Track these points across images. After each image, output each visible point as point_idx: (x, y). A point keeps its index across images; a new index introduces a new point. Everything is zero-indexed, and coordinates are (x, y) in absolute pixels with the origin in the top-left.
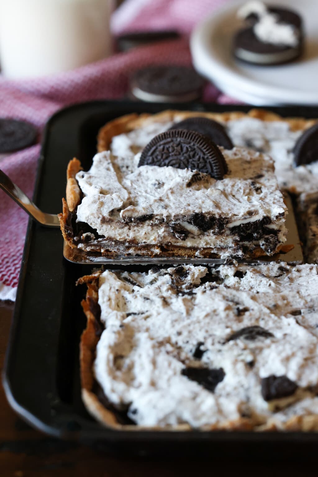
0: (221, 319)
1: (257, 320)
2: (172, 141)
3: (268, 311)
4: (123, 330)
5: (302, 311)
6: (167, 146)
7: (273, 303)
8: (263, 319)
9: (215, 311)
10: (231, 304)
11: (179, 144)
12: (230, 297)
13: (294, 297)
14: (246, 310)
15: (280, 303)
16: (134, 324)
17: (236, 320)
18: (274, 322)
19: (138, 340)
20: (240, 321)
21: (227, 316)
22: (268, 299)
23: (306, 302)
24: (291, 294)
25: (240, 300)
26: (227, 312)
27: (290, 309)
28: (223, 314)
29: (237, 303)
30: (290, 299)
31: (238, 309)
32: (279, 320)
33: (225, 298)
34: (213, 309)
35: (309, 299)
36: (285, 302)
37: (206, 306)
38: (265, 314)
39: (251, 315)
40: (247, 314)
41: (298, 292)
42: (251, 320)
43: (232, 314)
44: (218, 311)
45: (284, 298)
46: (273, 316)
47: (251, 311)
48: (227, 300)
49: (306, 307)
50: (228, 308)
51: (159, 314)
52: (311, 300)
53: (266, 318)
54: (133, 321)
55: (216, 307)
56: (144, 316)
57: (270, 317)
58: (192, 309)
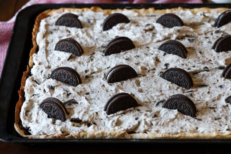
0: (62, 97)
1: (74, 97)
2: (64, 43)
3: (77, 94)
4: (29, 102)
5: (90, 93)
6: (63, 44)
7: (80, 91)
8: (76, 97)
9: (60, 95)
10: (65, 92)
11: (67, 44)
12: (66, 89)
13: (87, 88)
14: (70, 94)
15: (82, 90)
16: (34, 99)
17: (66, 98)
18: (79, 98)
19: (35, 105)
20: (68, 98)
21: (64, 96)
22: (78, 89)
23: (91, 89)
24: (87, 87)
25: (69, 90)
26: (64, 95)
27: (86, 92)
28: (62, 96)
29: (68, 92)
30: (86, 89)
31: (67, 94)
32: (81, 97)
33: (64, 89)
34: (59, 94)
35: (92, 89)
36: (84, 90)
37: (57, 93)
38: (76, 95)
39: (71, 95)
40: (70, 95)
41: (89, 86)
42: (71, 97)
43: (65, 96)
44: (61, 95)
45: (84, 88)
46: (79, 95)
47: (72, 94)
48: (65, 90)
49: (91, 92)
50: (64, 94)
51: (42, 95)
52: (93, 89)
53: (77, 96)
54: (34, 98)
55: (60, 93)
56: (38, 96)
57: (78, 96)
58: (53, 94)
